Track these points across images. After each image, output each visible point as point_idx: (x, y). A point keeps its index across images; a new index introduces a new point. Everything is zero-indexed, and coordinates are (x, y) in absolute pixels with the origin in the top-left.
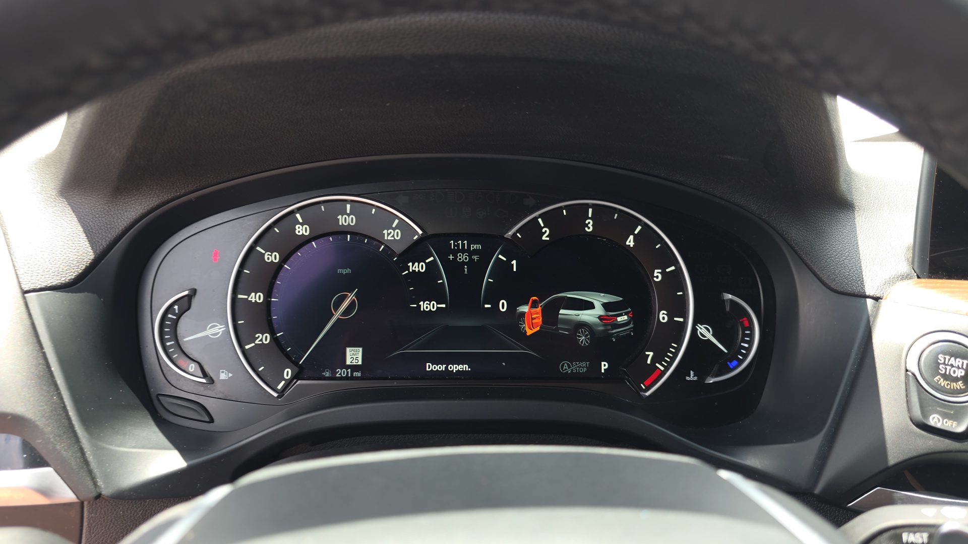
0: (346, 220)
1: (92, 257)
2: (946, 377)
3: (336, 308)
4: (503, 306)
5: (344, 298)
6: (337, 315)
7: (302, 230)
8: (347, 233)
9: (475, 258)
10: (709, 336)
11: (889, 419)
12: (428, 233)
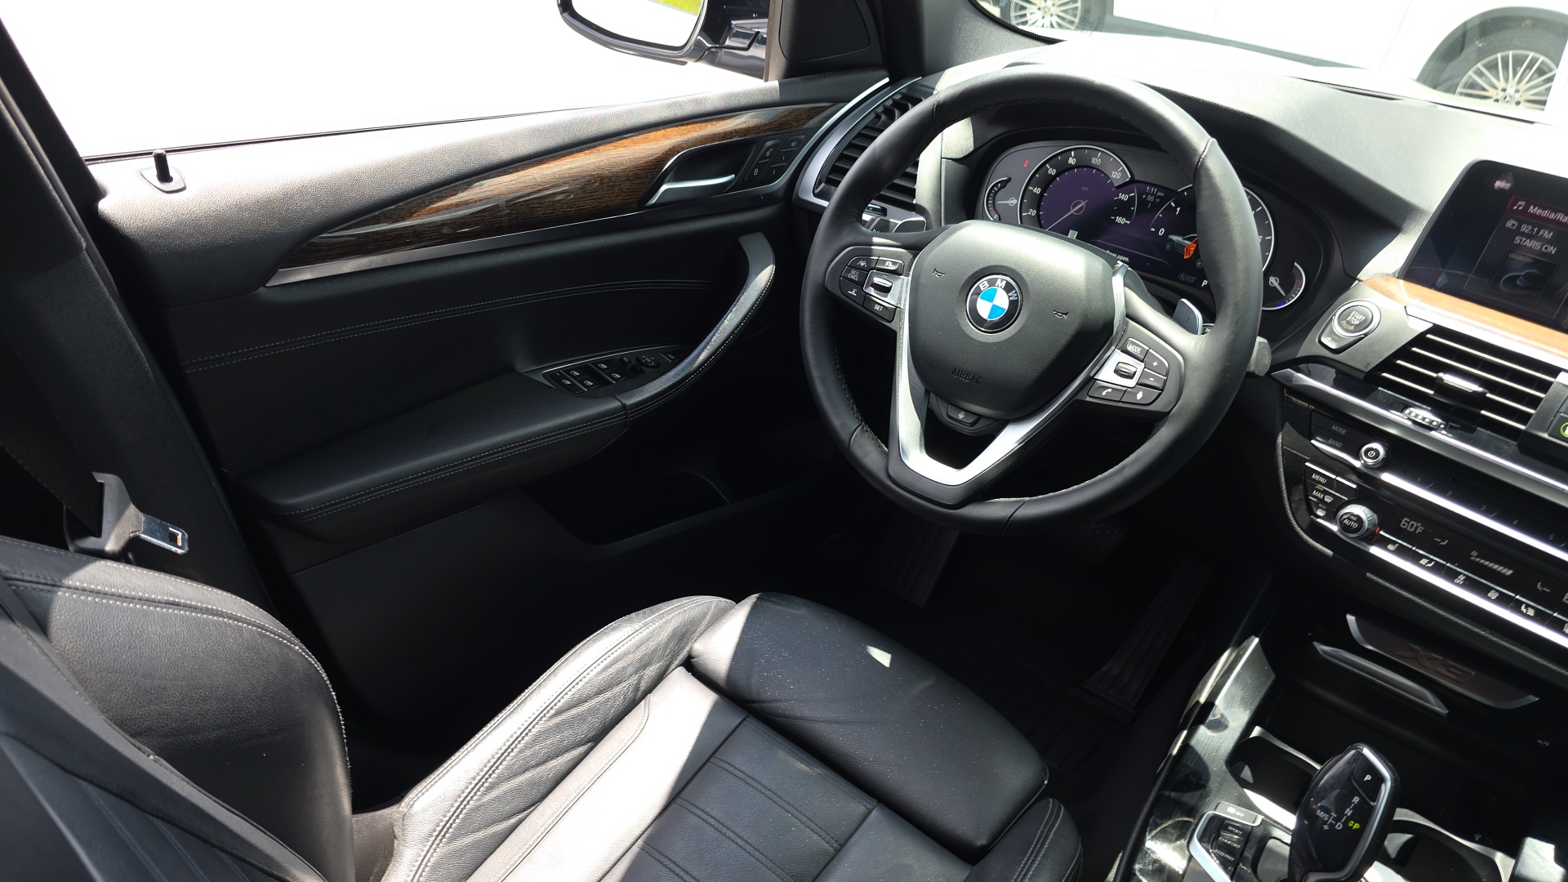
0: (1096, 161)
1: (972, 149)
2: (1349, 323)
3: (1073, 208)
4: (1162, 232)
5: (1079, 203)
6: (1072, 211)
7: (1072, 161)
8: (1094, 168)
9: (1158, 200)
10: (1277, 285)
11: (1312, 337)
12: (1136, 179)
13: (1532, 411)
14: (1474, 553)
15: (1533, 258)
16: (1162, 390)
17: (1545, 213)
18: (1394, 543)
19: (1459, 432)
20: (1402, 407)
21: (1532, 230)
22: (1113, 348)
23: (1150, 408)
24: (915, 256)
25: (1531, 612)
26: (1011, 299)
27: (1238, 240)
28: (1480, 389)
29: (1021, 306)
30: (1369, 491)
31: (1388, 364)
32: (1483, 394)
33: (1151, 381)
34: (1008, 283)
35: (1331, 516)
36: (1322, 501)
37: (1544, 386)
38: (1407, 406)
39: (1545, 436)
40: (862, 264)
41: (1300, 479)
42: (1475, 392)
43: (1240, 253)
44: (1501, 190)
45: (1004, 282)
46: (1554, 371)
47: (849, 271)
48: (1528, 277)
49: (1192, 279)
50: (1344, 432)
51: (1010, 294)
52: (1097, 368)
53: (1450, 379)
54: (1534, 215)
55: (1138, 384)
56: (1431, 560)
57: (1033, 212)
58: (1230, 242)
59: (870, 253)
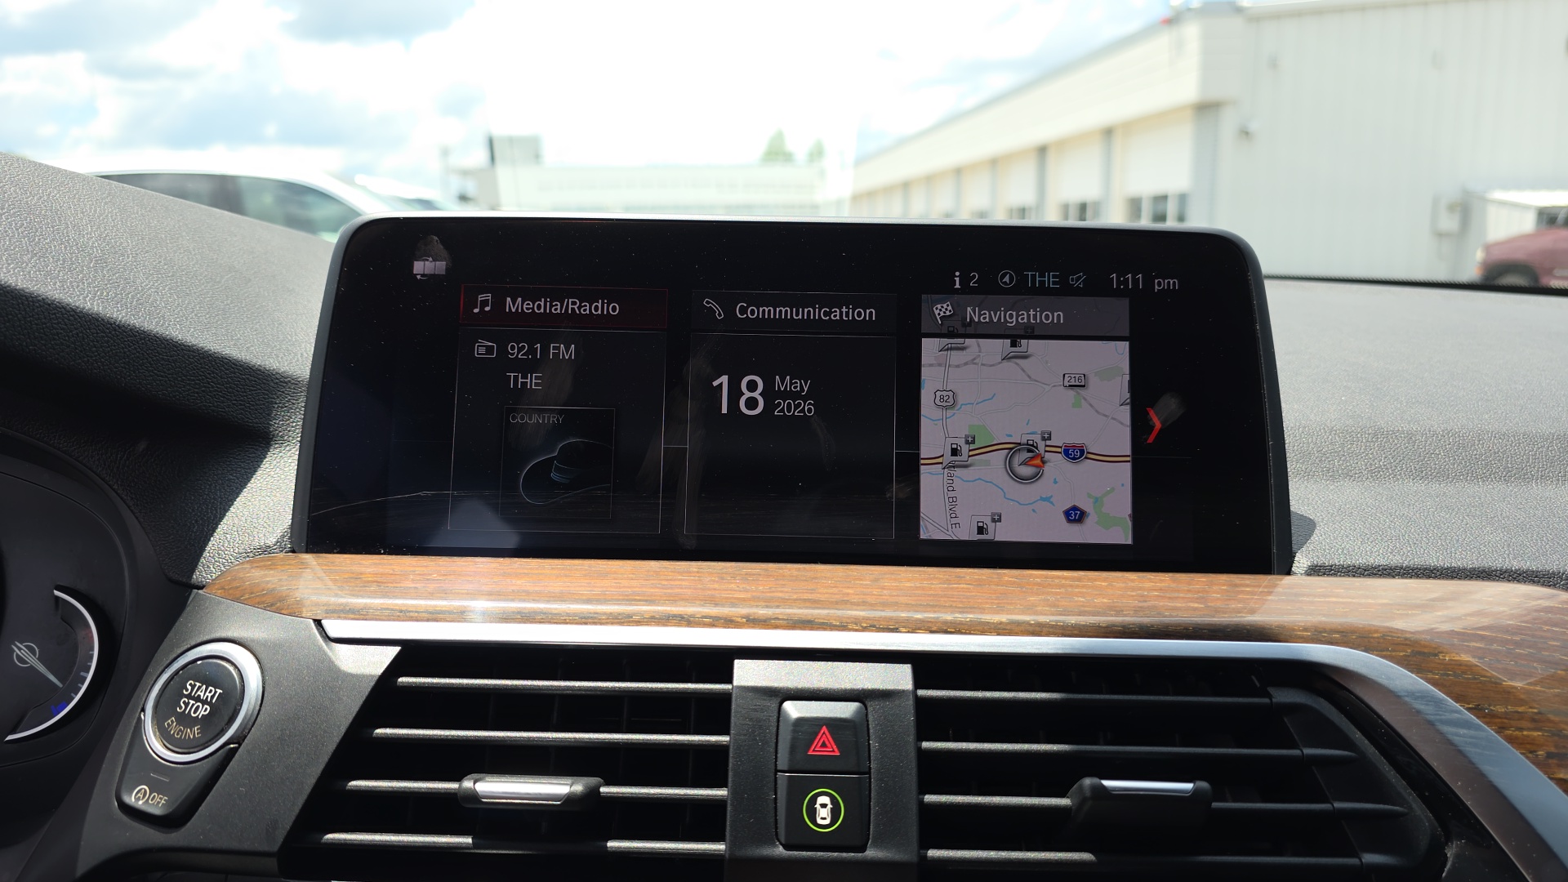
2: (185, 720)
10: (33, 661)
11: (100, 803)
13: (722, 792)
15: (560, 412)
17: (541, 306)
21: (532, 351)
28: (579, 786)
32: (592, 794)
37: (715, 712)
39: (780, 851)
42: (569, 800)
44: (431, 278)
46: (718, 662)
48: (569, 456)
53: (493, 787)
54: (520, 316)
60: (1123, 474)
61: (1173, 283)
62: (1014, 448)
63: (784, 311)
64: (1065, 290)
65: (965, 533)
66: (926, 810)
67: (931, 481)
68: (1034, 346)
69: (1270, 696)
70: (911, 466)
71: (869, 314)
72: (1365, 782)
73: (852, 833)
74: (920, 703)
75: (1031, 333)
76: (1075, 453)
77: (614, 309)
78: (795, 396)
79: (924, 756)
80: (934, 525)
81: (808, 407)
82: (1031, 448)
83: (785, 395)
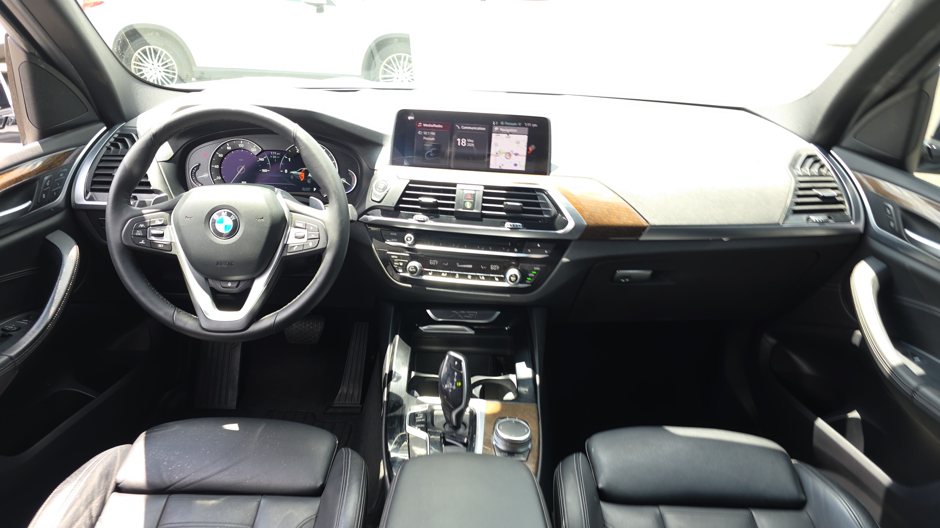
0: (241, 145)
1: (173, 154)
2: (379, 189)
3: (239, 171)
4: (286, 171)
5: (241, 168)
6: (239, 173)
7: (229, 148)
8: (241, 149)
9: (278, 157)
10: (345, 181)
11: (368, 199)
12: (264, 149)
13: (454, 203)
14: (458, 264)
15: (432, 144)
16: (319, 238)
17: (430, 125)
18: (430, 271)
19: (435, 219)
20: (412, 216)
21: (428, 133)
22: (290, 227)
23: (317, 248)
24: (171, 214)
25: (483, 278)
26: (233, 219)
27: (324, 165)
28: (435, 200)
29: (239, 221)
30: (414, 255)
31: (400, 201)
32: (437, 202)
33: (313, 236)
34: (228, 212)
35: (405, 270)
36: (399, 266)
37: (454, 192)
38: (413, 215)
39: (461, 210)
40: (142, 226)
41: (388, 261)
42: (434, 202)
43: (327, 170)
44: (411, 120)
45: (226, 213)
46: (455, 185)
47: (135, 232)
48: (434, 152)
49: (308, 189)
50: (396, 234)
51: (231, 217)
52: (286, 239)
53: (424, 200)
54: (426, 127)
55: (308, 239)
56: (445, 273)
57: (219, 178)
58: (321, 166)
59: (143, 220)
60: (524, 158)
61: (536, 125)
62: (507, 153)
63: (470, 128)
64: (518, 126)
65: (498, 167)
66: (482, 206)
67: (492, 158)
68: (510, 135)
69: (535, 193)
70: (489, 155)
71: (484, 129)
72: (547, 205)
73: (472, 208)
74: (484, 192)
75: (511, 133)
76: (516, 154)
77: (441, 126)
78: (470, 143)
79: (483, 199)
80: (492, 166)
81: (473, 145)
82: (509, 153)
83: (469, 142)
